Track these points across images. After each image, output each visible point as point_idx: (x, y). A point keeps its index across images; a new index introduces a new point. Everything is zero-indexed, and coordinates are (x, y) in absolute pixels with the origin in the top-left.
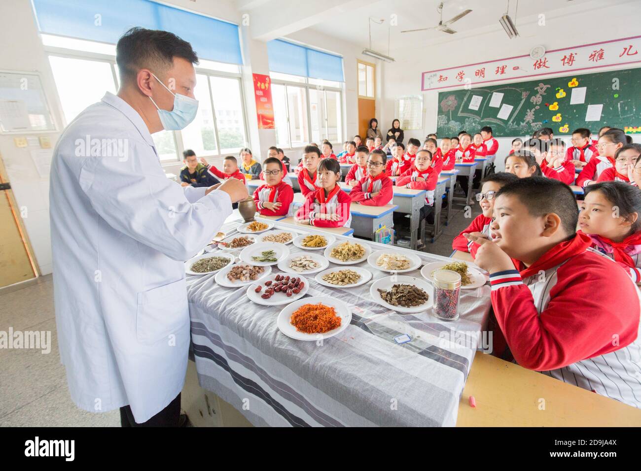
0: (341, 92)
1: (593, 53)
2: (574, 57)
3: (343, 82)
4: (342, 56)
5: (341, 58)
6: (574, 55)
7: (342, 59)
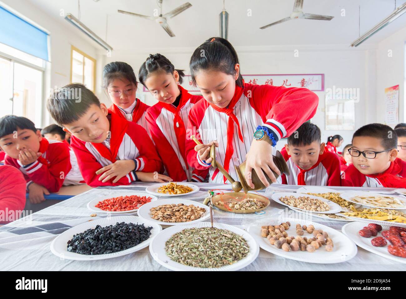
0: (44, 72)
1: (267, 81)
2: (256, 82)
3: (48, 61)
4: (49, 33)
5: (46, 34)
6: (256, 80)
7: (48, 37)
